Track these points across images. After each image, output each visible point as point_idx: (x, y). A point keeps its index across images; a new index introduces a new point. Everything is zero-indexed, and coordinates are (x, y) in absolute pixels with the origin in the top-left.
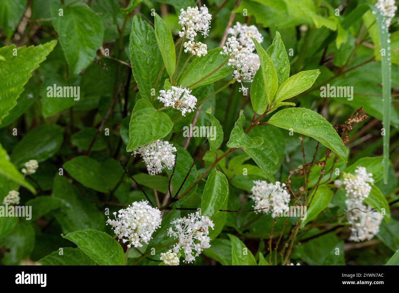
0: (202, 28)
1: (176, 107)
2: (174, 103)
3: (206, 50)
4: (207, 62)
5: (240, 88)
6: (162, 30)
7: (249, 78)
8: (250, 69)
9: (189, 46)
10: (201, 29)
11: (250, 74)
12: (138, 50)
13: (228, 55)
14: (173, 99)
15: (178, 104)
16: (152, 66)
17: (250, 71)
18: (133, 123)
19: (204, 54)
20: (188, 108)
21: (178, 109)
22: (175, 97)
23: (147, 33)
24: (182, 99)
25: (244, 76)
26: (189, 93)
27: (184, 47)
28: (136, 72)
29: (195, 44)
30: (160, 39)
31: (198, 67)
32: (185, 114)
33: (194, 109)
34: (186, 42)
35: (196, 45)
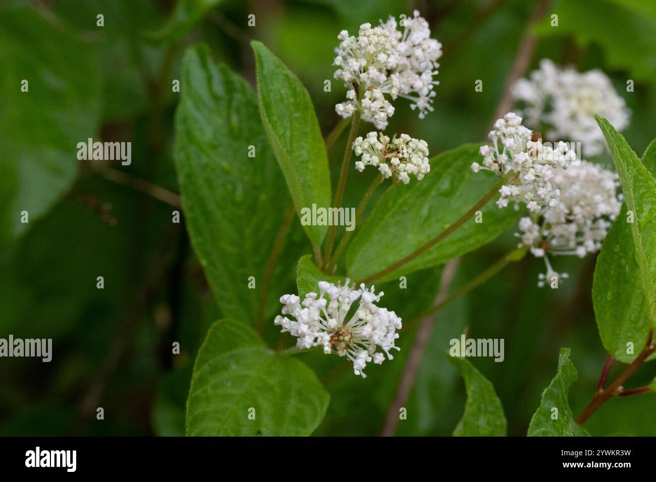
0: (412, 87)
1: (334, 347)
2: (327, 337)
3: (426, 159)
4: (433, 193)
5: (541, 276)
6: (281, 94)
7: (568, 240)
8: (571, 213)
9: (371, 151)
10: (407, 90)
11: (573, 228)
12: (205, 160)
13: (497, 173)
14: (324, 322)
15: (341, 338)
16: (253, 208)
17: (571, 218)
18: (197, 400)
19: (419, 172)
20: (372, 349)
21: (342, 353)
22: (329, 315)
23: (230, 101)
24: (352, 322)
25: (554, 237)
26: (374, 302)
27: (354, 152)
28: (199, 232)
29: (391, 142)
30: (278, 124)
31: (405, 209)
32: (364, 371)
33: (392, 351)
34: (360, 139)
35: (391, 146)
